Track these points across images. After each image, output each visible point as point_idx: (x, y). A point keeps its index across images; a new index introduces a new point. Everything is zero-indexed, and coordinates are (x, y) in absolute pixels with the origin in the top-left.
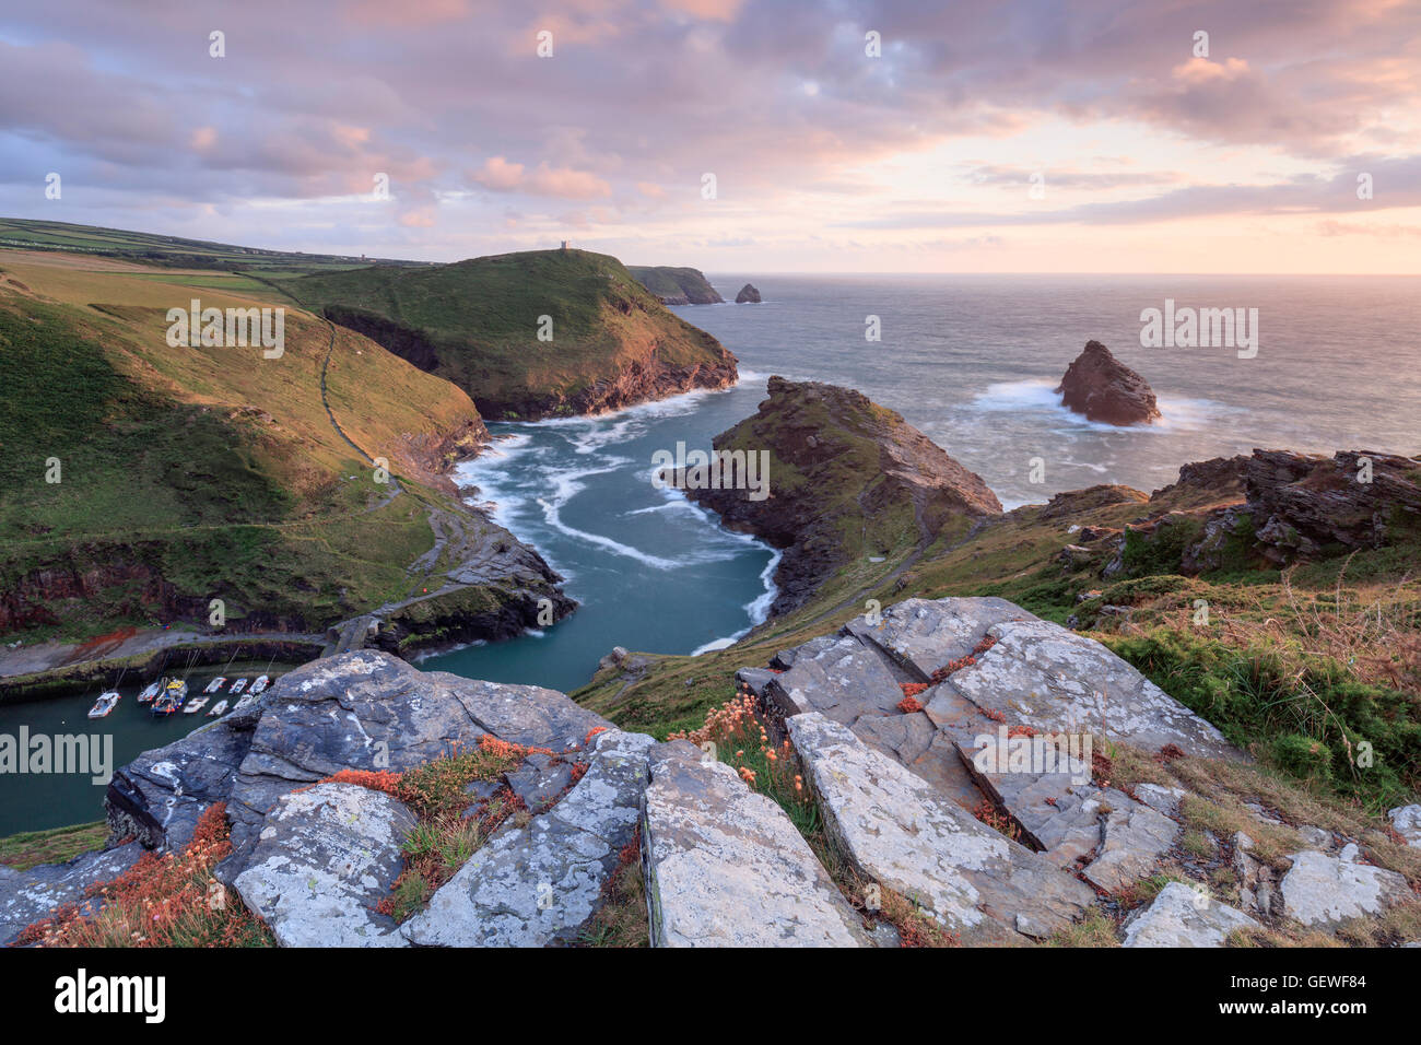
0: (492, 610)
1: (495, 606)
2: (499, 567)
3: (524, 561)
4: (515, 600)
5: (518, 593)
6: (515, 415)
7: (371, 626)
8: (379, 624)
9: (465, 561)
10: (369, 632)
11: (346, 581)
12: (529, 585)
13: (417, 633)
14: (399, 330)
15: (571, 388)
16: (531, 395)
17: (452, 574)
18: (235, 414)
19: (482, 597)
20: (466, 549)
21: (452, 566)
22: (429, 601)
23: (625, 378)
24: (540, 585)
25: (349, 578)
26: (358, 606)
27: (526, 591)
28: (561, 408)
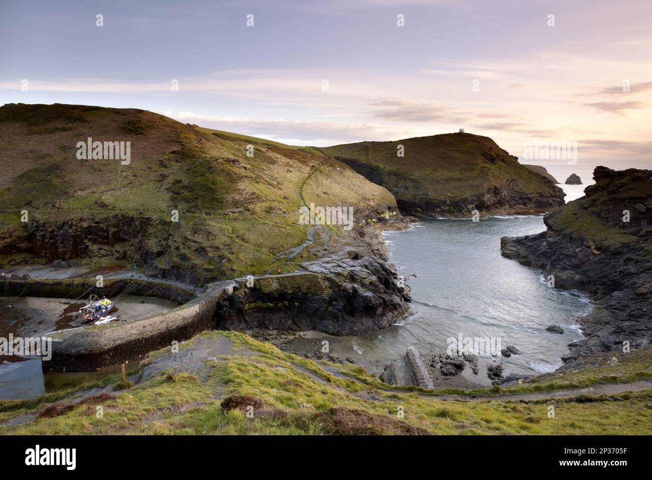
0: (324, 295)
1: (327, 293)
2: (344, 265)
3: (371, 268)
4: (345, 290)
5: (348, 286)
6: (420, 210)
7: (228, 287)
8: (234, 288)
9: (321, 257)
10: (225, 292)
11: (228, 255)
12: (361, 282)
13: (263, 302)
14: (367, 166)
15: (453, 198)
16: (430, 200)
17: (305, 264)
18: (222, 160)
19: (319, 283)
20: (325, 250)
21: (309, 259)
22: (278, 279)
23: (489, 196)
24: (371, 283)
25: (232, 253)
26: (228, 273)
27: (356, 286)
28: (447, 208)
